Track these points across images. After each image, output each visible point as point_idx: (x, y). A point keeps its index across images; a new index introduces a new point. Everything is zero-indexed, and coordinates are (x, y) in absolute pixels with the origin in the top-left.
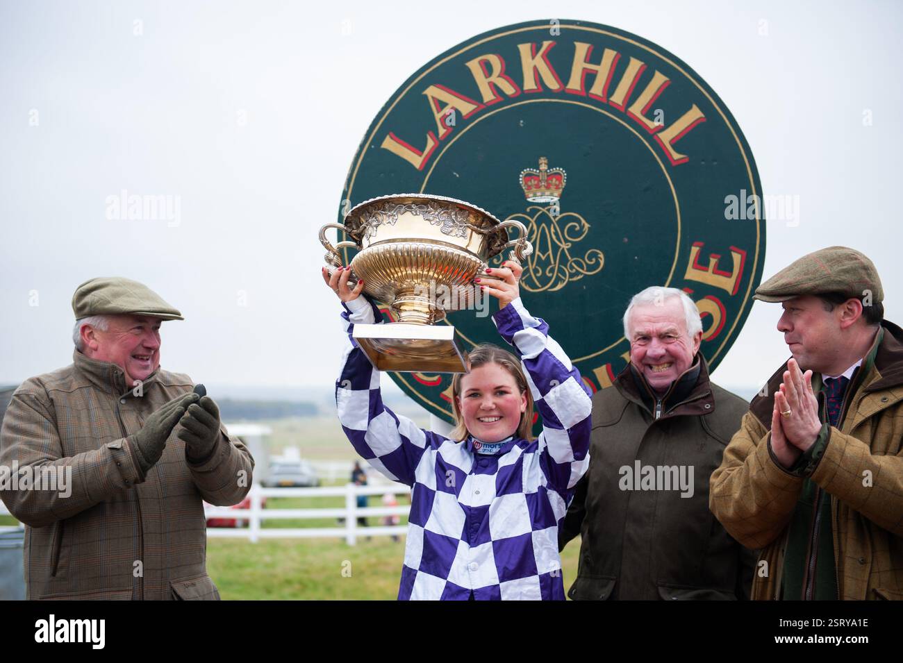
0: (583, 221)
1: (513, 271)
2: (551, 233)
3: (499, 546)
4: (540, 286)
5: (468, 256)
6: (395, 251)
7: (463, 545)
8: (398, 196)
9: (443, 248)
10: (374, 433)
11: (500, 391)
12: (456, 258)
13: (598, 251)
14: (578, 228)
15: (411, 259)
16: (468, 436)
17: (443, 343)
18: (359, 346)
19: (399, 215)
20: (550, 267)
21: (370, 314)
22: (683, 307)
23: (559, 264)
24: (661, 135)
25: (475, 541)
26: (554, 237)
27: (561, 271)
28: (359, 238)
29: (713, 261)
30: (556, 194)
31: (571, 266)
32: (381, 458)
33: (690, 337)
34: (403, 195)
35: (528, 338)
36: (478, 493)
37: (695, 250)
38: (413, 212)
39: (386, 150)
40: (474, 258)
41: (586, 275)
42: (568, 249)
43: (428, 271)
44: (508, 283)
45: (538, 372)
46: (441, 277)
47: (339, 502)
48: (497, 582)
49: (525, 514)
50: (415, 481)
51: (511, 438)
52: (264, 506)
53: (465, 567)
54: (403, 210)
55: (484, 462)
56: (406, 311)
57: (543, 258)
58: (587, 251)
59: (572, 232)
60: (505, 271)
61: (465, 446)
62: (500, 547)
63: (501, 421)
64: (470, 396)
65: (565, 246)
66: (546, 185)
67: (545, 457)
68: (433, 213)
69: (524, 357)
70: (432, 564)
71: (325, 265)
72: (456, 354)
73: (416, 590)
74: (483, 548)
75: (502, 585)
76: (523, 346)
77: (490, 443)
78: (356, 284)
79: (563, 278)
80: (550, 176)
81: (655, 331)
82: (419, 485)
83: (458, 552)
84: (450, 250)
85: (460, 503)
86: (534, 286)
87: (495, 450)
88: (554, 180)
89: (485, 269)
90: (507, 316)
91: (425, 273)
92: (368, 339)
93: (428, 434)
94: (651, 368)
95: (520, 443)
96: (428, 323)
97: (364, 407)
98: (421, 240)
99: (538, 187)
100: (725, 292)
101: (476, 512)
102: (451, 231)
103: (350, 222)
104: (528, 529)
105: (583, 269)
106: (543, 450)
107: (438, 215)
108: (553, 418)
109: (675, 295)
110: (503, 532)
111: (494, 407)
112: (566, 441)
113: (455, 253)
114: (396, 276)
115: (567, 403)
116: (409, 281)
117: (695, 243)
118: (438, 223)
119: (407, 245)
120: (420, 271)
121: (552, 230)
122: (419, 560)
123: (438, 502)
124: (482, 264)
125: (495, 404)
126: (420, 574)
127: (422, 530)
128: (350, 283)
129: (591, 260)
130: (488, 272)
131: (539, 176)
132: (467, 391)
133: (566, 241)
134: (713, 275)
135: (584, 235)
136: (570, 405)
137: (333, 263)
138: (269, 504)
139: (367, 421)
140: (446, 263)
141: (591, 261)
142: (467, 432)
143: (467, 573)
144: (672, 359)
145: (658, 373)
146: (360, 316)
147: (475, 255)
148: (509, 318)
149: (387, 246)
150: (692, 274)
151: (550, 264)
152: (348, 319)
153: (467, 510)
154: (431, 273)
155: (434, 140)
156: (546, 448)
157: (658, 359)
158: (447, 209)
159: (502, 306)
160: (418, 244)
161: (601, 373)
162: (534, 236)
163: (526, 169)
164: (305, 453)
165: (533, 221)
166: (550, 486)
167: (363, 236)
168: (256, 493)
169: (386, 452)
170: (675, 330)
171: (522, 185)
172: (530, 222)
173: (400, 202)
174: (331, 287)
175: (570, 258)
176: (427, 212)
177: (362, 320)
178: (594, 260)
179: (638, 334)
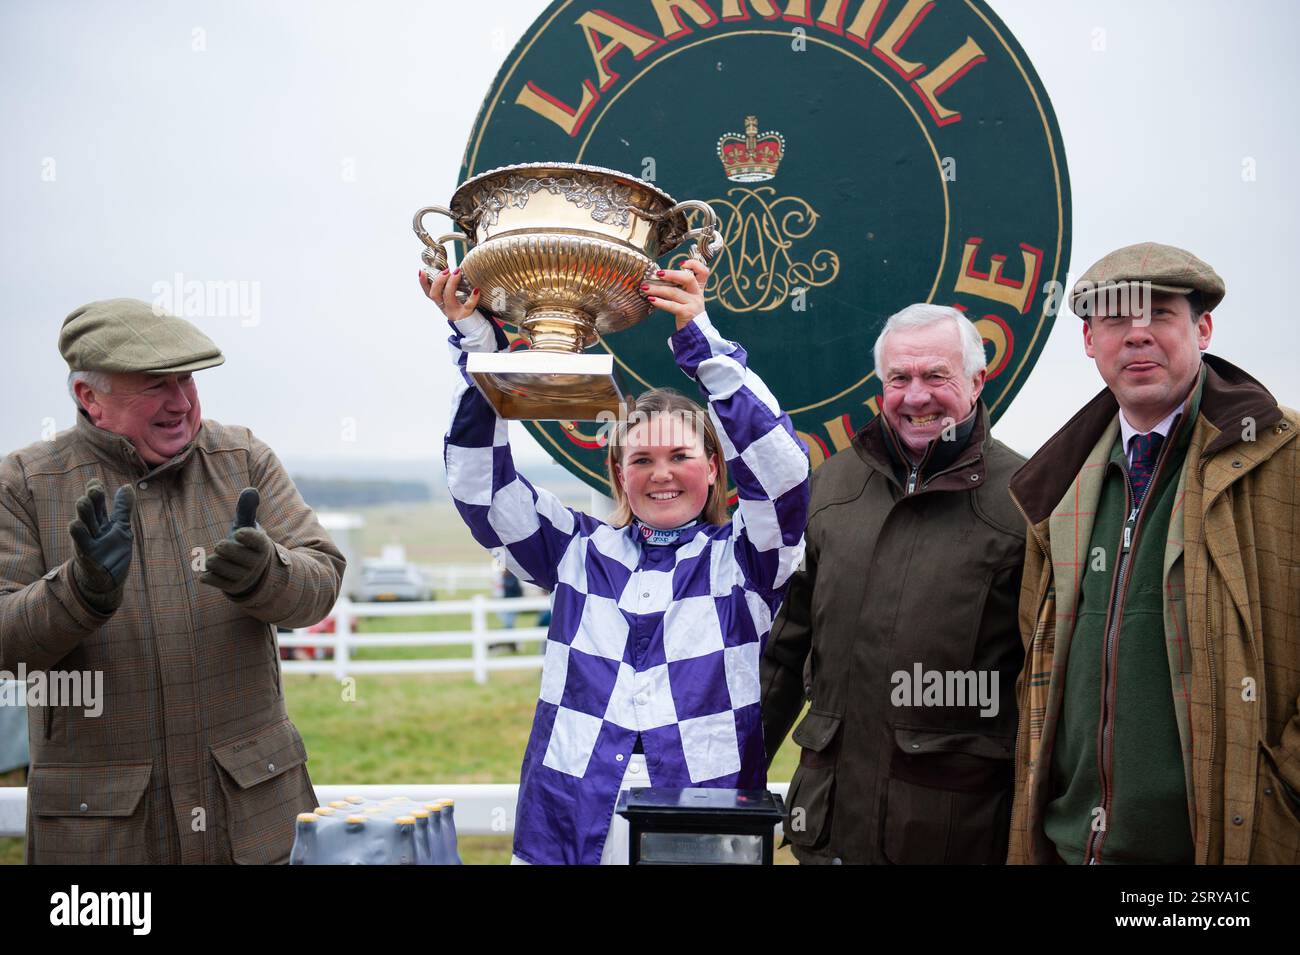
0: (809, 209)
1: (695, 275)
2: (763, 227)
3: (678, 671)
4: (747, 304)
5: (632, 253)
6: (526, 247)
7: (625, 670)
8: (529, 165)
9: (595, 242)
10: (500, 509)
11: (678, 455)
12: (614, 256)
13: (832, 253)
14: (802, 219)
15: (549, 259)
16: (634, 520)
17: (596, 379)
18: (476, 384)
19: (531, 195)
20: (763, 275)
21: (490, 336)
22: (958, 334)
23: (775, 272)
24: (921, 82)
25: (643, 663)
26: (767, 232)
27: (778, 282)
28: (472, 227)
29: (996, 265)
30: (769, 170)
31: (792, 273)
32: (510, 547)
33: (967, 378)
34: (536, 165)
35: (719, 370)
36: (647, 595)
37: (969, 250)
38: (551, 189)
39: (523, 108)
40: (640, 256)
41: (813, 288)
42: (787, 250)
43: (575, 275)
44: (689, 292)
45: (733, 419)
46: (592, 284)
47: (463, 622)
48: (674, 720)
49: (713, 625)
50: (558, 582)
51: (695, 522)
52: (354, 629)
53: (629, 701)
54: (536, 186)
55: (655, 555)
56: (541, 333)
57: (752, 263)
58: (815, 252)
59: (793, 225)
60: (684, 274)
61: (630, 533)
62: (680, 672)
63: (679, 500)
64: (636, 462)
65: (783, 246)
66: (755, 156)
67: (742, 544)
68: (579, 190)
69: (712, 398)
70: (580, 695)
71: (423, 266)
72: (615, 393)
73: (557, 734)
74: (654, 673)
75: (683, 725)
76: (711, 381)
77: (666, 530)
78: (469, 295)
79: (781, 292)
80: (761, 144)
81: (916, 368)
82: (563, 586)
83: (618, 679)
84: (605, 244)
85: (621, 610)
86: (738, 304)
87: (671, 539)
88: (767, 148)
89: (655, 272)
90: (687, 338)
91: (570, 278)
92: (487, 374)
93: (577, 515)
94: (910, 420)
95: (707, 528)
96: (574, 350)
97: (486, 472)
98: (563, 230)
99: (744, 159)
100: (1013, 309)
101: (644, 622)
102: (607, 217)
103: (458, 205)
104: (719, 645)
105: (809, 278)
106: (739, 534)
107: (587, 194)
108: (753, 485)
109: (947, 317)
110: (684, 650)
111: (670, 477)
112: (772, 519)
113: (613, 248)
114: (527, 282)
115: (774, 463)
116: (547, 289)
117: (971, 239)
118: (588, 205)
119: (543, 238)
120: (562, 276)
121: (765, 222)
122: (561, 691)
123: (589, 610)
124: (652, 264)
125: (672, 473)
126: (562, 710)
127: (566, 648)
128: (460, 294)
129: (820, 266)
130: (660, 275)
131: (745, 143)
132: (631, 456)
133: (785, 238)
134: (997, 285)
135: (810, 229)
136: (777, 465)
137: (434, 264)
138: (362, 626)
139: (490, 491)
140: (600, 263)
141: (822, 267)
142: (632, 514)
143: (631, 708)
144: (940, 408)
145: (919, 428)
146: (476, 341)
147: (640, 251)
148: (691, 342)
149: (514, 239)
150: (965, 284)
151: (763, 272)
152: (458, 346)
153: (632, 619)
154: (578, 279)
155: (592, 93)
156: (744, 531)
157: (921, 408)
158: (601, 184)
159: (680, 326)
160: (559, 235)
161: (836, 428)
162: (739, 232)
163: (726, 133)
164: (413, 553)
165: (737, 209)
166: (749, 586)
167: (477, 225)
168: (342, 610)
169: (518, 538)
170: (945, 367)
171: (721, 158)
172: (732, 210)
173: (532, 174)
174: (433, 299)
175: (790, 262)
176: (570, 189)
177: (478, 346)
178: (825, 265)
179: (894, 371)
